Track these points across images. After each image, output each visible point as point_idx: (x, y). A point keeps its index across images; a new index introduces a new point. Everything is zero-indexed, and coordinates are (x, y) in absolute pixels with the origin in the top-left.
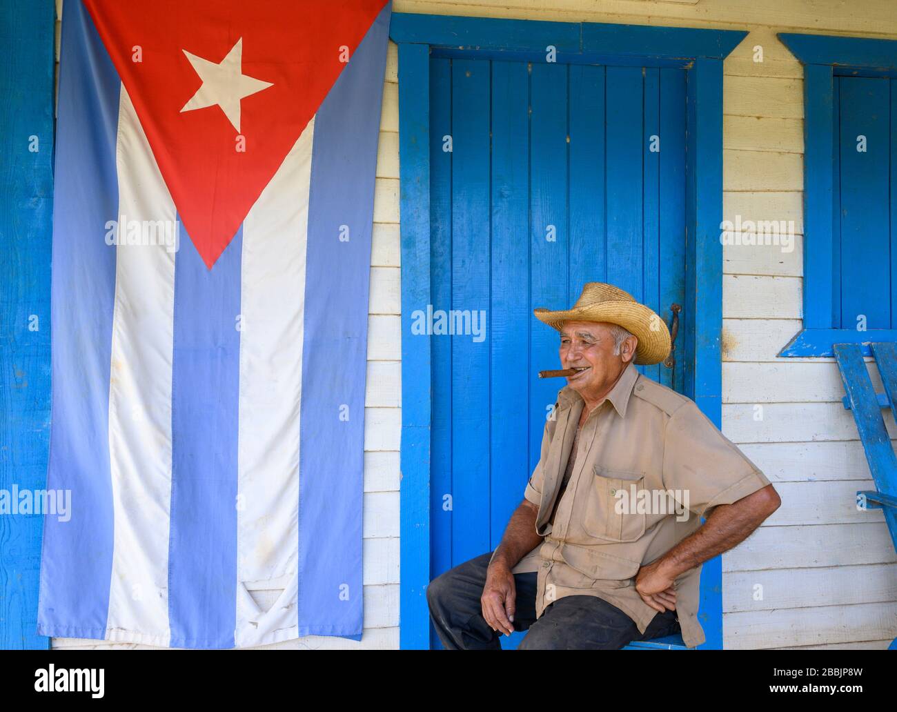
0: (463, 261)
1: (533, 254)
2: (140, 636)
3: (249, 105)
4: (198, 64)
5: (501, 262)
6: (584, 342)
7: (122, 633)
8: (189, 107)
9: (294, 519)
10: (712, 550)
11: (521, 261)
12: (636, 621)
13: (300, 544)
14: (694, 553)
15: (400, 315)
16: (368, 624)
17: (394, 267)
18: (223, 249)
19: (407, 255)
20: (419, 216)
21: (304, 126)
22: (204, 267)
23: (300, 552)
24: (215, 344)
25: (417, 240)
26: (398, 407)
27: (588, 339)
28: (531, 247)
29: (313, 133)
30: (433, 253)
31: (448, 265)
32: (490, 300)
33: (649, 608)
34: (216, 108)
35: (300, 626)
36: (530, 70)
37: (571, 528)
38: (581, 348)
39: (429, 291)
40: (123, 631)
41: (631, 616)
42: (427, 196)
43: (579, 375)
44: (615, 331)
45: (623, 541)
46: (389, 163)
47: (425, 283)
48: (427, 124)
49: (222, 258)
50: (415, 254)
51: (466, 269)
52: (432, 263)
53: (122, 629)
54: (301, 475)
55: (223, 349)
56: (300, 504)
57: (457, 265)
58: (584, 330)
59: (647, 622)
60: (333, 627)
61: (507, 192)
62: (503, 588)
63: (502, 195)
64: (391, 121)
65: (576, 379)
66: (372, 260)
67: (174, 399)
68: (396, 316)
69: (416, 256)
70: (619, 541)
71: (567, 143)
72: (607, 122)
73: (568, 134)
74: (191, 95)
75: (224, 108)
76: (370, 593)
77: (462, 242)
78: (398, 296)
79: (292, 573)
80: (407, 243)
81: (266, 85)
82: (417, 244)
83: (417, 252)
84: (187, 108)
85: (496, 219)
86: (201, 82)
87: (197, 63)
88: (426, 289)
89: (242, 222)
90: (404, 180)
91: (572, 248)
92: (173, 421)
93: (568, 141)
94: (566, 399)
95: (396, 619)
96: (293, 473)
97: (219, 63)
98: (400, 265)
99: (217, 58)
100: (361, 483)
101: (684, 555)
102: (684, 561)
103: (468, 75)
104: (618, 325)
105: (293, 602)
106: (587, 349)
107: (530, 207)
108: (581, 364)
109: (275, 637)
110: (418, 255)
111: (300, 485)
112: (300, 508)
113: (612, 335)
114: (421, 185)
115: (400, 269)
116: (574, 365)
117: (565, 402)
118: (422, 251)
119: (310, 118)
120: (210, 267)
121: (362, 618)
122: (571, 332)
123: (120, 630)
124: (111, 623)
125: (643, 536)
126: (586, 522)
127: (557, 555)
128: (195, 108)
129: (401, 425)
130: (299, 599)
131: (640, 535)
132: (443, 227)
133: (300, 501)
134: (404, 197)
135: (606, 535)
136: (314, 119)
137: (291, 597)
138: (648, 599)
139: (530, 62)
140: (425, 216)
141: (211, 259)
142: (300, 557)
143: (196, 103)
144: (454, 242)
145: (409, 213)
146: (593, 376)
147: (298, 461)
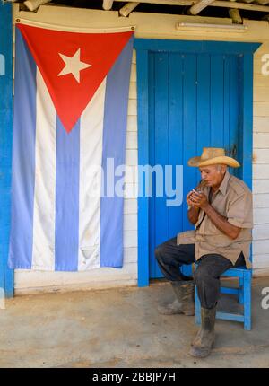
2: (43, 267)
3: (82, 73)
15: (137, 149)
16: (125, 261)
17: (135, 132)
18: (73, 126)
19: (140, 127)
21: (102, 80)
22: (66, 132)
23: (100, 236)
28: (183, 123)
29: (105, 83)
31: (153, 130)
34: (71, 74)
35: (100, 263)
36: (183, 57)
40: (38, 266)
46: (133, 94)
47: (146, 138)
48: (147, 79)
49: (73, 129)
50: (142, 127)
54: (101, 209)
55: (74, 163)
57: (157, 130)
61: (174, 103)
64: (134, 78)
73: (197, 80)
74: (62, 70)
75: (73, 74)
76: (126, 250)
78: (136, 142)
79: (98, 244)
80: (140, 123)
81: (89, 66)
82: (143, 123)
83: (144, 126)
84: (60, 74)
85: (171, 112)
86: (65, 65)
87: (64, 57)
89: (80, 116)
90: (139, 100)
91: (198, 123)
93: (197, 83)
95: (136, 259)
96: (98, 208)
97: (71, 57)
98: (137, 131)
103: (160, 60)
107: (183, 108)
114: (145, 102)
120: (68, 133)
123: (36, 266)
128: (63, 74)
130: (100, 254)
132: (151, 116)
133: (100, 217)
134: (139, 106)
136: (106, 77)
139: (183, 54)
140: (146, 113)
141: (69, 130)
143: (64, 72)
144: (156, 122)
147: (100, 203)
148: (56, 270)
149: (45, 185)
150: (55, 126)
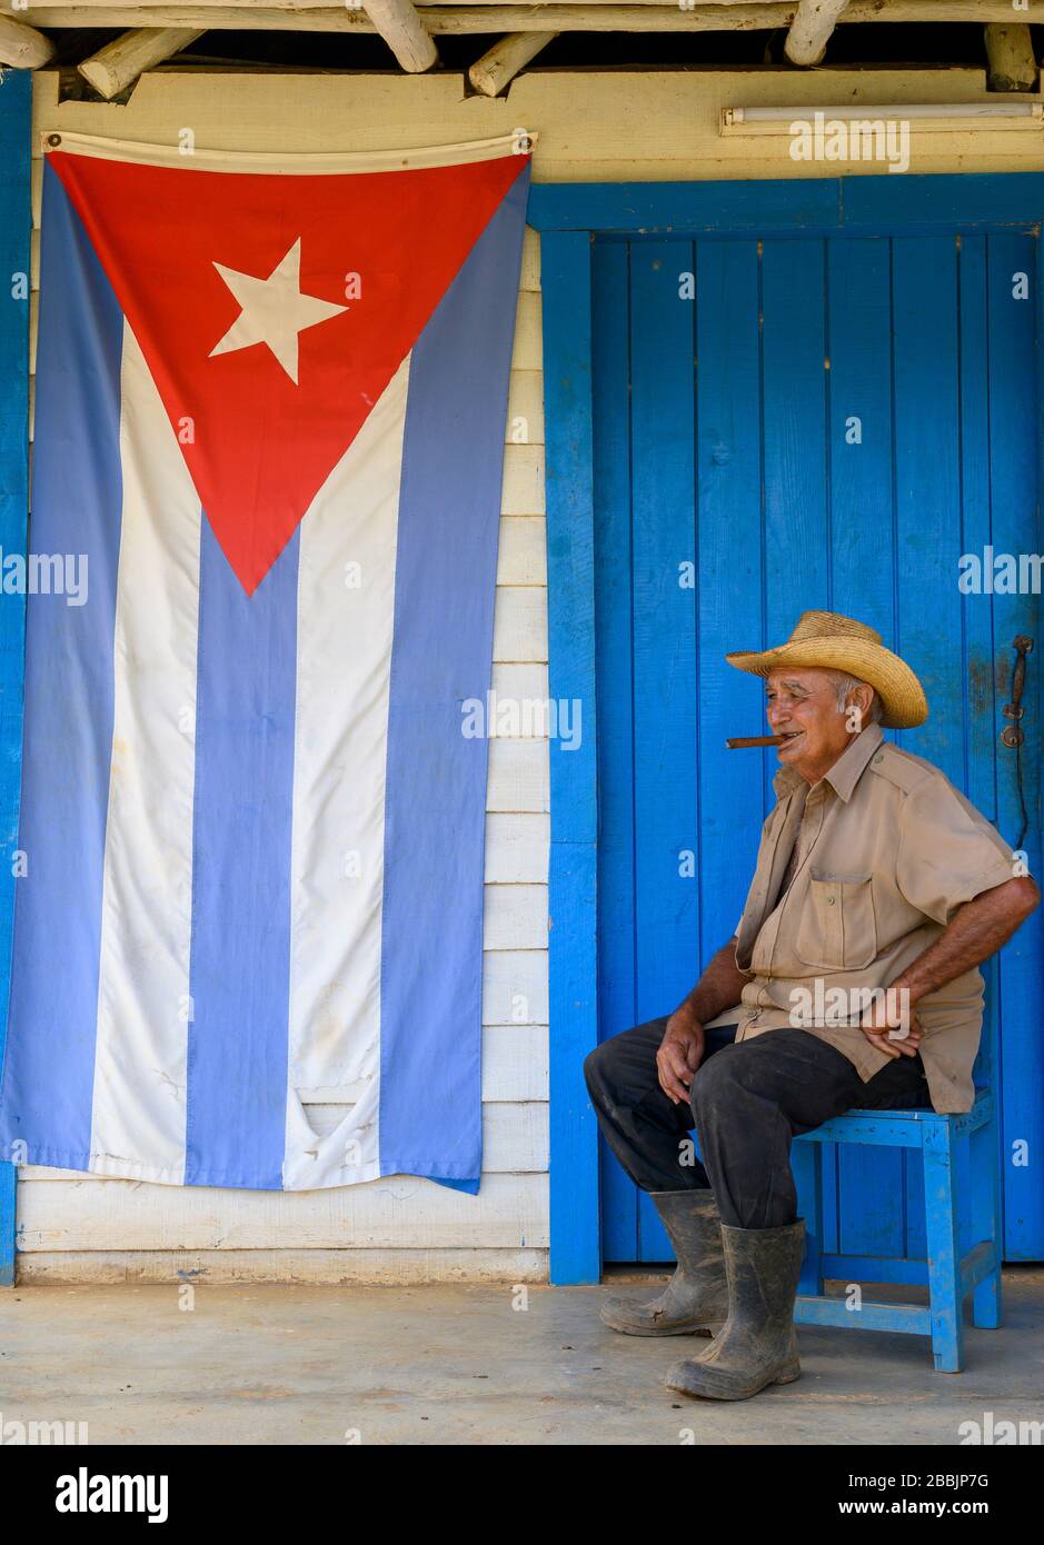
0: (652, 573)
1: (768, 557)
2: (138, 1167)
3: (312, 341)
4: (235, 281)
5: (714, 571)
6: (794, 696)
7: (112, 1163)
8: (223, 347)
9: (374, 989)
10: (950, 964)
11: (749, 571)
12: (855, 1063)
13: (382, 1029)
14: (928, 970)
15: (546, 663)
16: (489, 1166)
17: (537, 586)
18: (270, 566)
19: (557, 566)
20: (575, 504)
21: (394, 369)
22: (241, 592)
23: (382, 1042)
24: (258, 712)
25: (572, 543)
26: (545, 812)
27: (797, 692)
28: (765, 546)
29: (407, 379)
30: (599, 560)
31: (626, 579)
32: (697, 637)
33: (878, 1052)
34: (262, 348)
35: (382, 1161)
36: (760, 252)
37: (777, 952)
38: (789, 705)
39: (592, 623)
40: (114, 1160)
41: (849, 1057)
42: (587, 472)
43: (791, 742)
44: (836, 679)
45: (847, 969)
46: (525, 425)
47: (587, 611)
48: (587, 359)
49: (268, 578)
50: (570, 564)
51: (655, 584)
52: (597, 577)
53: (112, 1156)
54: (384, 919)
55: (271, 721)
56: (383, 966)
57: (639, 580)
58: (792, 678)
59: (873, 1071)
60: (435, 1164)
61: (724, 456)
62: (685, 1039)
63: (714, 462)
64: (529, 353)
65: (786, 748)
66: (499, 576)
67: (196, 799)
68: (540, 665)
69: (571, 567)
70: (841, 968)
71: (826, 370)
72: (895, 330)
73: (827, 355)
74: (225, 330)
75: (272, 346)
77: (649, 541)
78: (543, 634)
79: (370, 1077)
80: (557, 547)
81: (336, 310)
82: (572, 549)
83: (574, 560)
84: (218, 350)
85: (706, 501)
86: (239, 310)
87: (233, 279)
88: (587, 621)
89: (299, 522)
90: (552, 447)
91: (836, 546)
92: (195, 832)
93: (827, 366)
94: (785, 783)
96: (373, 916)
97: (266, 279)
98: (546, 583)
99: (263, 272)
100: (478, 934)
101: (918, 973)
102: (916, 981)
103: (656, 267)
104: (841, 671)
105: (371, 1122)
106: (796, 706)
107: (762, 478)
108: (790, 728)
109: (343, 1177)
110: (574, 566)
111: (383, 936)
112: (383, 972)
113: (833, 685)
114: (579, 455)
115: (546, 589)
116: (783, 730)
117: (784, 787)
118: (582, 560)
119: (404, 356)
120: (249, 593)
121: (480, 1156)
122: (776, 682)
123: (109, 1158)
124: (96, 1146)
125: (874, 961)
126: (798, 946)
127: (763, 997)
128: (231, 348)
129: (549, 840)
130: (380, 1118)
131: (869, 961)
132: (617, 519)
133: (383, 962)
134: (552, 474)
135: (825, 961)
136: (409, 357)
137: (368, 1113)
138: (875, 1038)
139: (760, 240)
140: (585, 503)
141: (253, 580)
142: (382, 1051)
143: (234, 341)
144: (636, 541)
145: (561, 499)
146: (808, 745)
147: (381, 897)
148: (191, 1181)
149: (152, 812)
150: (195, 565)
